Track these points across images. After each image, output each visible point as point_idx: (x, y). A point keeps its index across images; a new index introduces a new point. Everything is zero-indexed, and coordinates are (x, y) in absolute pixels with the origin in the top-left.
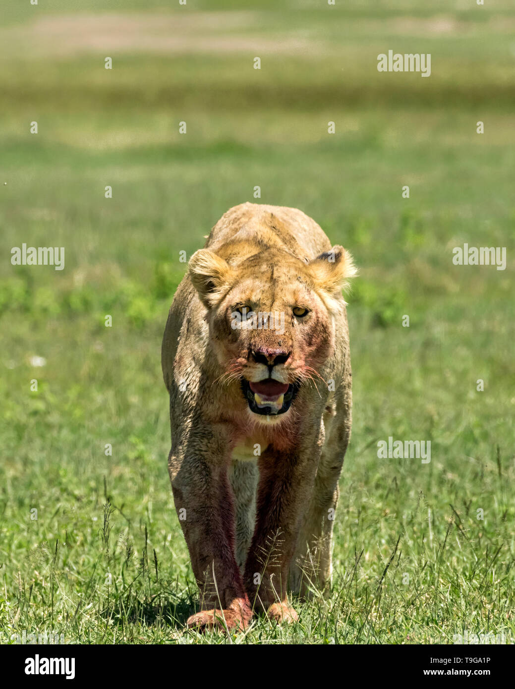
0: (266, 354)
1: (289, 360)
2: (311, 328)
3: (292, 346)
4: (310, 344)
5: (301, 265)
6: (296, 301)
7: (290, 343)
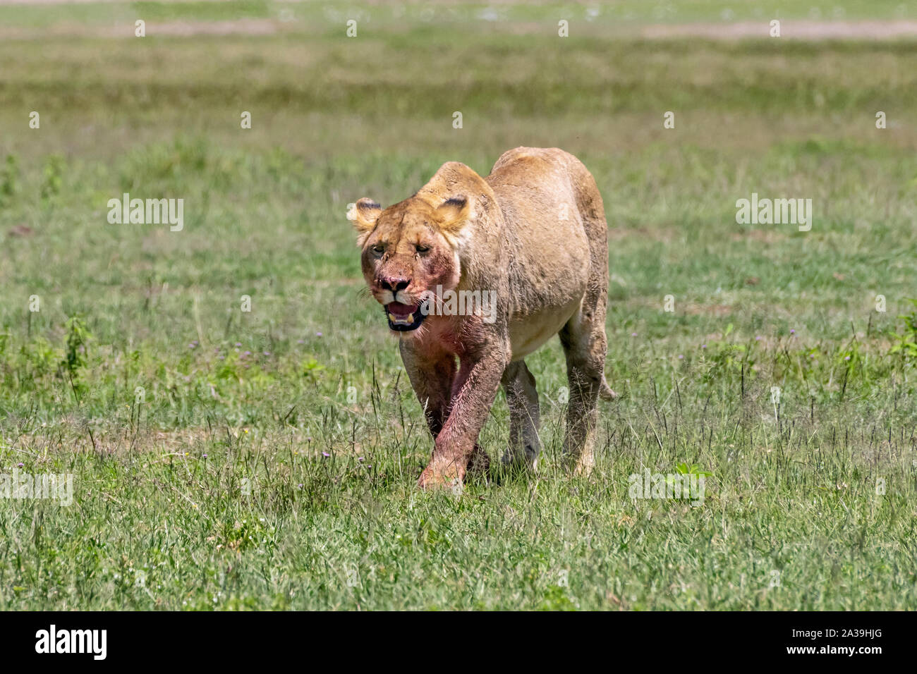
0: (389, 282)
1: (410, 286)
2: (432, 260)
3: (412, 275)
4: (432, 272)
5: (430, 212)
6: (419, 241)
7: (411, 272)
